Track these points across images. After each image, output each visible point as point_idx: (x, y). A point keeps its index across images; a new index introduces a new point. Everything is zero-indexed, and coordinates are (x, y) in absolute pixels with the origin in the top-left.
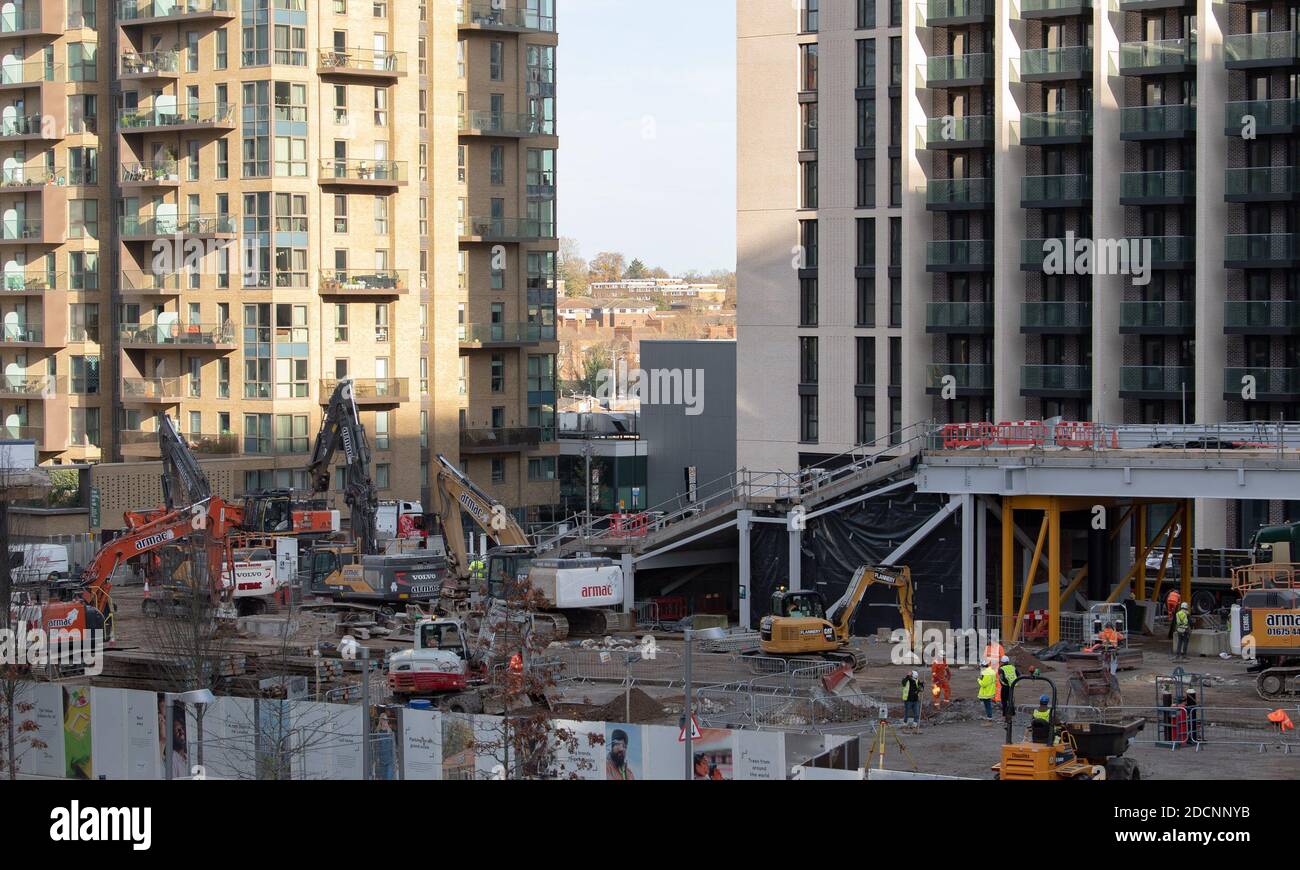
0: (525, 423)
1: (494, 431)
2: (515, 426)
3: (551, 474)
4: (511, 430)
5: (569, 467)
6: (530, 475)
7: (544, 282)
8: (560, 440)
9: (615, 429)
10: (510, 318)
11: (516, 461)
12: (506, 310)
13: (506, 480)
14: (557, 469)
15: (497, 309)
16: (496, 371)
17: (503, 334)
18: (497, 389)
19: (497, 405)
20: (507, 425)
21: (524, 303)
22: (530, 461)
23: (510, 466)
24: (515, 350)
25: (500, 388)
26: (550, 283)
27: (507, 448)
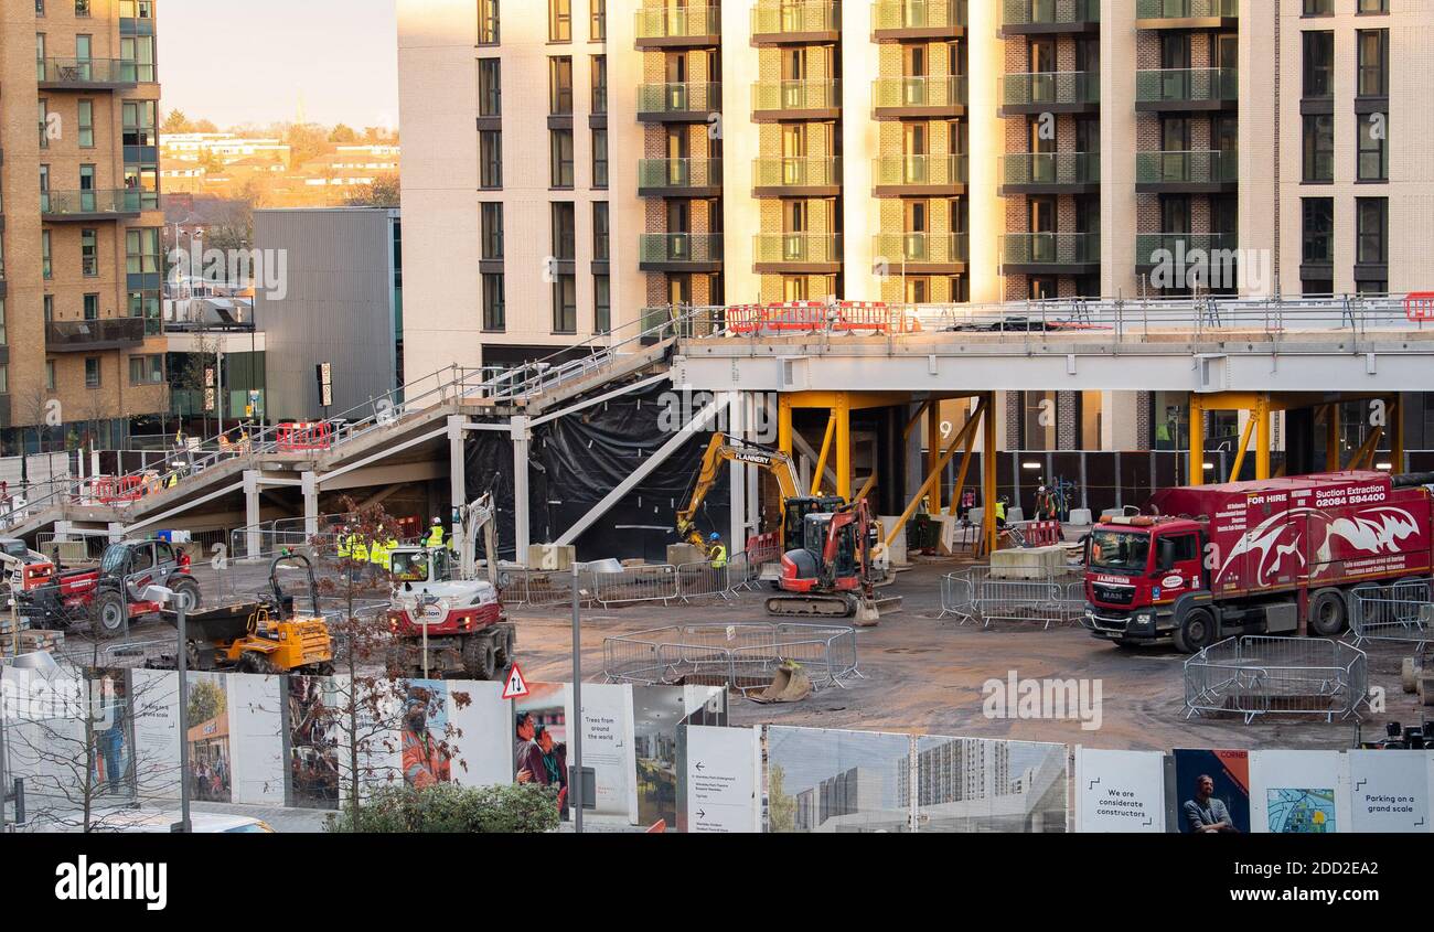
0: (124, 314)
1: (88, 324)
2: (113, 317)
3: (157, 376)
4: (107, 323)
5: (178, 364)
6: (133, 379)
7: (144, 138)
8: (167, 334)
9: (218, 319)
10: (103, 183)
11: (114, 360)
12: (99, 175)
13: (103, 384)
14: (164, 368)
15: (87, 172)
16: (87, 250)
17: (95, 204)
18: (89, 272)
19: (90, 291)
20: (103, 316)
21: (120, 164)
22: (131, 360)
23: (108, 368)
24: (110, 221)
25: (93, 269)
26: (151, 141)
27: (102, 344)
